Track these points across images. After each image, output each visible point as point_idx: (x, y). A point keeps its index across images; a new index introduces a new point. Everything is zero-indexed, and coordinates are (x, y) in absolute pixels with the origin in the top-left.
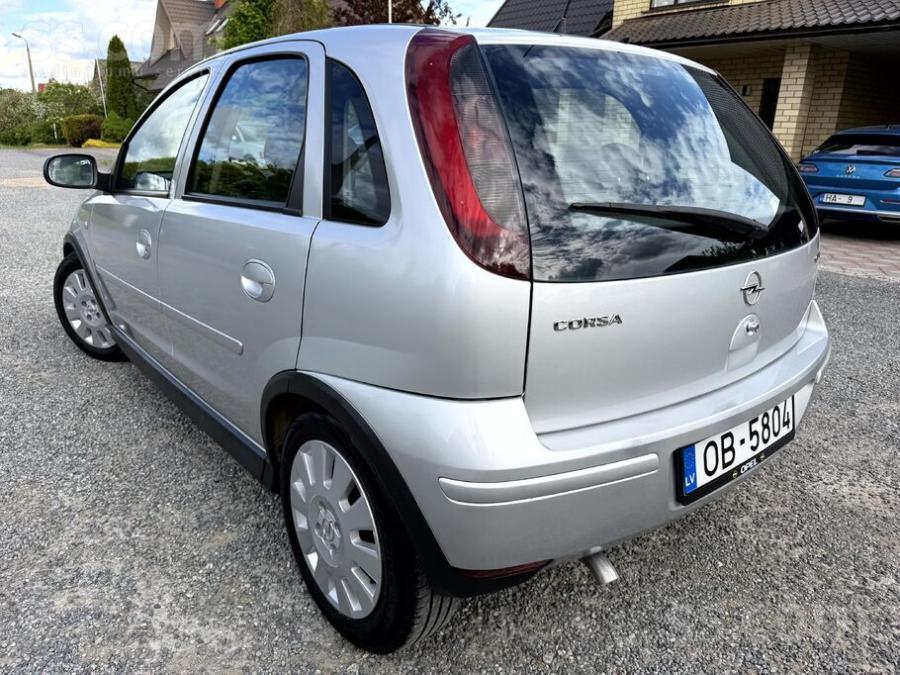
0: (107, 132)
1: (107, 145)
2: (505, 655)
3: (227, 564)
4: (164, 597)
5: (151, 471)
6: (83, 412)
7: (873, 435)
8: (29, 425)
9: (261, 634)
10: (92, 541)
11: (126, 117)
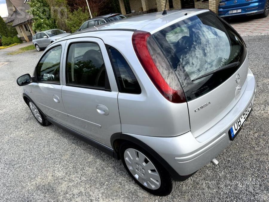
0: (4, 43)
1: (5, 47)
2: (193, 186)
3: (111, 181)
4: (99, 195)
5: (77, 158)
6: (49, 145)
7: (265, 91)
8: (36, 153)
9: (129, 198)
10: (72, 184)
11: (8, 37)
